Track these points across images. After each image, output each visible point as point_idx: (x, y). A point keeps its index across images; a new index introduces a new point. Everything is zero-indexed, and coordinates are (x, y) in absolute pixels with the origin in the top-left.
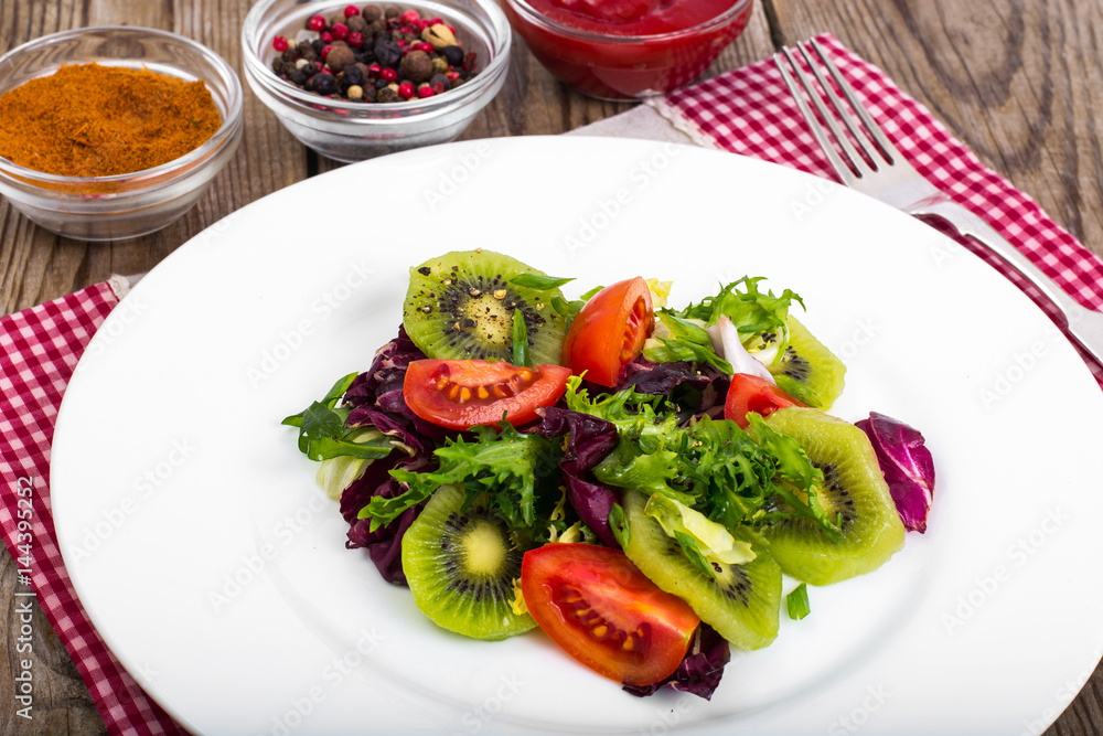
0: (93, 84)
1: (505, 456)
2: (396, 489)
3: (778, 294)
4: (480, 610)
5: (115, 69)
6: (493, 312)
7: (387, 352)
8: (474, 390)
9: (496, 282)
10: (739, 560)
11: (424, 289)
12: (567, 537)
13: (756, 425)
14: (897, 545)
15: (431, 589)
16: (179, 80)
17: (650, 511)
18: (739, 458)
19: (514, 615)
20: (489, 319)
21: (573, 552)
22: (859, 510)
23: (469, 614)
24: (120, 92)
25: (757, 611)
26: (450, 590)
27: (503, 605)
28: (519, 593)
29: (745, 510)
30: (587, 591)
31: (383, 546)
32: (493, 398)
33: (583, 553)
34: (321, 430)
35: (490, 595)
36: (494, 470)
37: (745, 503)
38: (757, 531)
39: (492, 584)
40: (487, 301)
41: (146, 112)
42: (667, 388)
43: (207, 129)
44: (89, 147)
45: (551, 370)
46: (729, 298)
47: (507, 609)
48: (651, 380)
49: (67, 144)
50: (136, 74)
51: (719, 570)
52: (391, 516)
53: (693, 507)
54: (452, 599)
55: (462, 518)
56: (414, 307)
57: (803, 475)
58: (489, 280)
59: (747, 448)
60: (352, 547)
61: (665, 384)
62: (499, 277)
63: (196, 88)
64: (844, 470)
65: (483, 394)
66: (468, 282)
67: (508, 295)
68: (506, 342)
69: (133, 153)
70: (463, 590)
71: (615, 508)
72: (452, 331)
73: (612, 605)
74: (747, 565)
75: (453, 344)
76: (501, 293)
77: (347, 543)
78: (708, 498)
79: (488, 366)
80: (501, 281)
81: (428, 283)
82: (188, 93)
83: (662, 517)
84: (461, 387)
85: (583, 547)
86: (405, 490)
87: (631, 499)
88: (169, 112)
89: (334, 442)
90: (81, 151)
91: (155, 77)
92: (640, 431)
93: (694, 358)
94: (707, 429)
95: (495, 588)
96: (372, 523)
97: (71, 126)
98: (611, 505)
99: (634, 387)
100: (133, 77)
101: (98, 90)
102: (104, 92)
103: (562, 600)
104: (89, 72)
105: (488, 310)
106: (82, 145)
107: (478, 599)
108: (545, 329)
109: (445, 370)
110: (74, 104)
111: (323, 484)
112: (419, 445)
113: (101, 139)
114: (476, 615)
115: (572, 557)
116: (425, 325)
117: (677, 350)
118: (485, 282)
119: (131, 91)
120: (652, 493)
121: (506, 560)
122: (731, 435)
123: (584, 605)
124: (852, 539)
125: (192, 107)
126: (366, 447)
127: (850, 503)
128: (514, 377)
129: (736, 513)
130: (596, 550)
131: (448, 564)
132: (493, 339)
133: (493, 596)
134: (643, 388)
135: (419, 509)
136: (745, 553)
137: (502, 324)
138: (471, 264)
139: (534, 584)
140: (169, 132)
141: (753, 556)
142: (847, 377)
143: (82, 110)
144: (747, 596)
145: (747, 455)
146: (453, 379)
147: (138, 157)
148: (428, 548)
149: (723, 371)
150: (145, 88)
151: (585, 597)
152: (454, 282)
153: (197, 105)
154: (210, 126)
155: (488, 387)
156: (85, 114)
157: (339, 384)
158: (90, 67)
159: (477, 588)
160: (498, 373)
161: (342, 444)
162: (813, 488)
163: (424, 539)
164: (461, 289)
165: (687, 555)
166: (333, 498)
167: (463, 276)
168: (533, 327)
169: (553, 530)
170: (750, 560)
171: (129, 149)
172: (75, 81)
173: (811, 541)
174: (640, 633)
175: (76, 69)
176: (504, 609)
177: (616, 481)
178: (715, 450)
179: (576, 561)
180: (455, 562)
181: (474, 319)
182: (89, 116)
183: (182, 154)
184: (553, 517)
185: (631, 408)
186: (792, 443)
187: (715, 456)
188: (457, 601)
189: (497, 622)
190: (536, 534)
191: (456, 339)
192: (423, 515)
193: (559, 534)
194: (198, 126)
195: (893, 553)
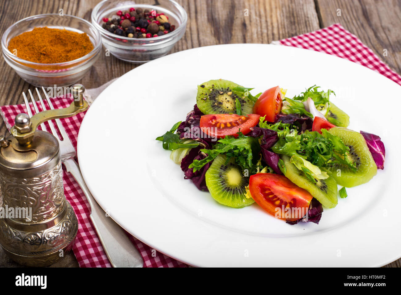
0: (46, 34)
1: (241, 143)
2: (202, 157)
3: (326, 91)
4: (234, 197)
5: (53, 29)
6: (228, 99)
7: (191, 114)
8: (225, 124)
9: (228, 90)
10: (323, 178)
11: (203, 92)
12: (264, 171)
13: (324, 133)
14: (375, 174)
15: (217, 191)
16: (77, 33)
17: (292, 162)
18: (321, 143)
19: (246, 198)
20: (227, 102)
21: (267, 176)
22: (362, 161)
23: (231, 198)
24: (56, 37)
25: (330, 195)
26: (223, 191)
27: (242, 195)
28: (248, 191)
29: (325, 160)
30: (273, 188)
31: (197, 178)
32: (232, 127)
33: (270, 176)
34: (171, 140)
35: (238, 192)
36: (238, 148)
37: (325, 157)
38: (327, 169)
39: (238, 188)
40: (225, 96)
41: (65, 44)
42: (292, 122)
43: (89, 49)
44: (47, 55)
45: (253, 116)
46: (309, 93)
47: (244, 197)
48: (287, 119)
49: (38, 54)
50: (61, 31)
51: (317, 181)
52: (201, 166)
53: (306, 160)
54: (225, 194)
55: (225, 167)
56: (200, 98)
57: (342, 149)
58: (225, 89)
59: (323, 140)
60: (186, 179)
61: (291, 120)
62: (228, 88)
63: (83, 35)
64: (356, 147)
65: (229, 125)
66: (218, 89)
67: (232, 94)
68: (233, 109)
69: (63, 57)
70: (228, 190)
71: (280, 161)
72: (214, 106)
73: (283, 193)
74: (325, 180)
75: (215, 110)
76: (230, 93)
77: (185, 177)
78: (311, 157)
79: (230, 116)
80: (229, 89)
81: (204, 90)
82: (81, 37)
83: (296, 164)
84: (221, 123)
85: (270, 174)
86: (205, 157)
87: (285, 158)
88: (74, 44)
89: (176, 144)
90: (44, 57)
91: (68, 32)
92: (285, 136)
93: (299, 113)
94: (308, 134)
95: (239, 190)
96: (194, 169)
97: (40, 48)
98: (278, 160)
99: (281, 121)
100: (60, 32)
101: (48, 36)
102: (50, 37)
103: (264, 193)
104: (44, 30)
105: (226, 99)
106: (44, 55)
107: (233, 193)
108: (246, 105)
109: (214, 118)
110: (40, 41)
111: (172, 159)
112: (207, 143)
113: (51, 52)
114: (233, 199)
115: (266, 177)
116: (205, 104)
117: (294, 110)
118: (224, 89)
119: (60, 37)
120: (292, 156)
121: (242, 181)
122: (317, 136)
123: (272, 193)
124: (360, 171)
125: (82, 42)
126: (189, 145)
127: (358, 159)
128: (239, 119)
129: (322, 161)
130: (274, 175)
131: (222, 182)
132: (229, 108)
133: (239, 192)
134: (284, 122)
135: (210, 164)
136: (325, 176)
137: (231, 103)
138: (218, 84)
139: (254, 187)
140: (75, 50)
141: (327, 177)
142: (350, 119)
143: (43, 43)
144: (327, 190)
145: (324, 142)
146: (218, 121)
147: (65, 58)
148: (214, 177)
149: (310, 116)
150: (65, 36)
151: (272, 191)
152: (213, 90)
153: (84, 41)
154: (89, 48)
155: (230, 123)
156: (44, 44)
157: (175, 126)
158: (45, 28)
159: (233, 190)
160: (233, 118)
161: (179, 144)
162: (346, 153)
163: (213, 174)
164: (216, 92)
165: (306, 175)
166: (177, 163)
167: (216, 88)
168: (242, 104)
169: (258, 169)
170: (326, 178)
171: (61, 56)
172: (39, 33)
173: (346, 172)
174: (292, 202)
175: (40, 29)
176: (243, 197)
177: (279, 152)
178: (312, 141)
179: (268, 178)
180: (224, 181)
181: (222, 102)
182: (46, 45)
183: (80, 57)
184: (258, 164)
185: (281, 128)
186: (338, 138)
187: (312, 143)
188: (226, 194)
189: (241, 201)
190: (252, 171)
191: (216, 109)
192: (212, 166)
193: (260, 170)
194: (85, 48)
195: (374, 176)
